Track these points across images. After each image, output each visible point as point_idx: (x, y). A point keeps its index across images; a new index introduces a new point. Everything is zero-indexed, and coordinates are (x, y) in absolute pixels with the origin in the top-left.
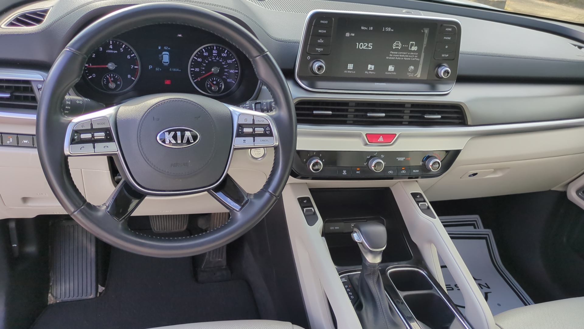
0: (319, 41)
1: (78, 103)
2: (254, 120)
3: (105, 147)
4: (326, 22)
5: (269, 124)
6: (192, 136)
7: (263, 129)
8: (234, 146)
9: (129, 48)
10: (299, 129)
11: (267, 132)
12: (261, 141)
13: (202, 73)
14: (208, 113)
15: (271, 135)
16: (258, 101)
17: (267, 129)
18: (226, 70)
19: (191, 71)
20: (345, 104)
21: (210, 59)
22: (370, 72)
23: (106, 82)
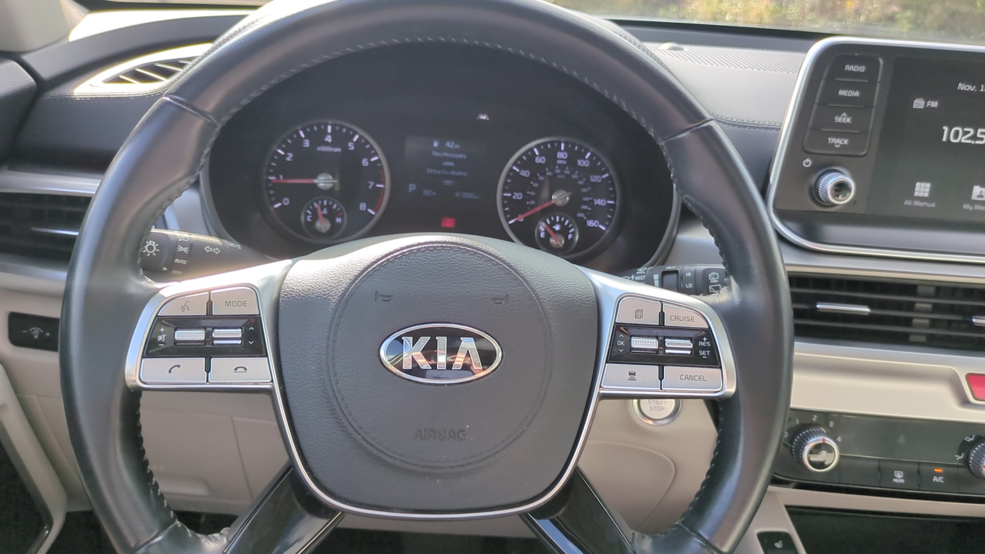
0: (838, 119)
1: (208, 251)
2: (662, 315)
3: (238, 370)
4: (862, 69)
5: (710, 328)
6: (478, 350)
7: (689, 342)
8: (600, 387)
9: (367, 142)
10: (797, 352)
11: (702, 353)
12: (683, 377)
13: (529, 205)
14: (532, 288)
15: (714, 361)
16: (669, 268)
17: (701, 343)
18: (586, 199)
19: (504, 198)
20: (908, 288)
21: (549, 171)
22: (978, 207)
23: (311, 218)
